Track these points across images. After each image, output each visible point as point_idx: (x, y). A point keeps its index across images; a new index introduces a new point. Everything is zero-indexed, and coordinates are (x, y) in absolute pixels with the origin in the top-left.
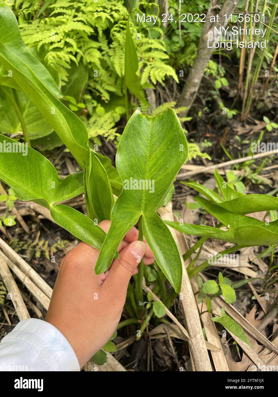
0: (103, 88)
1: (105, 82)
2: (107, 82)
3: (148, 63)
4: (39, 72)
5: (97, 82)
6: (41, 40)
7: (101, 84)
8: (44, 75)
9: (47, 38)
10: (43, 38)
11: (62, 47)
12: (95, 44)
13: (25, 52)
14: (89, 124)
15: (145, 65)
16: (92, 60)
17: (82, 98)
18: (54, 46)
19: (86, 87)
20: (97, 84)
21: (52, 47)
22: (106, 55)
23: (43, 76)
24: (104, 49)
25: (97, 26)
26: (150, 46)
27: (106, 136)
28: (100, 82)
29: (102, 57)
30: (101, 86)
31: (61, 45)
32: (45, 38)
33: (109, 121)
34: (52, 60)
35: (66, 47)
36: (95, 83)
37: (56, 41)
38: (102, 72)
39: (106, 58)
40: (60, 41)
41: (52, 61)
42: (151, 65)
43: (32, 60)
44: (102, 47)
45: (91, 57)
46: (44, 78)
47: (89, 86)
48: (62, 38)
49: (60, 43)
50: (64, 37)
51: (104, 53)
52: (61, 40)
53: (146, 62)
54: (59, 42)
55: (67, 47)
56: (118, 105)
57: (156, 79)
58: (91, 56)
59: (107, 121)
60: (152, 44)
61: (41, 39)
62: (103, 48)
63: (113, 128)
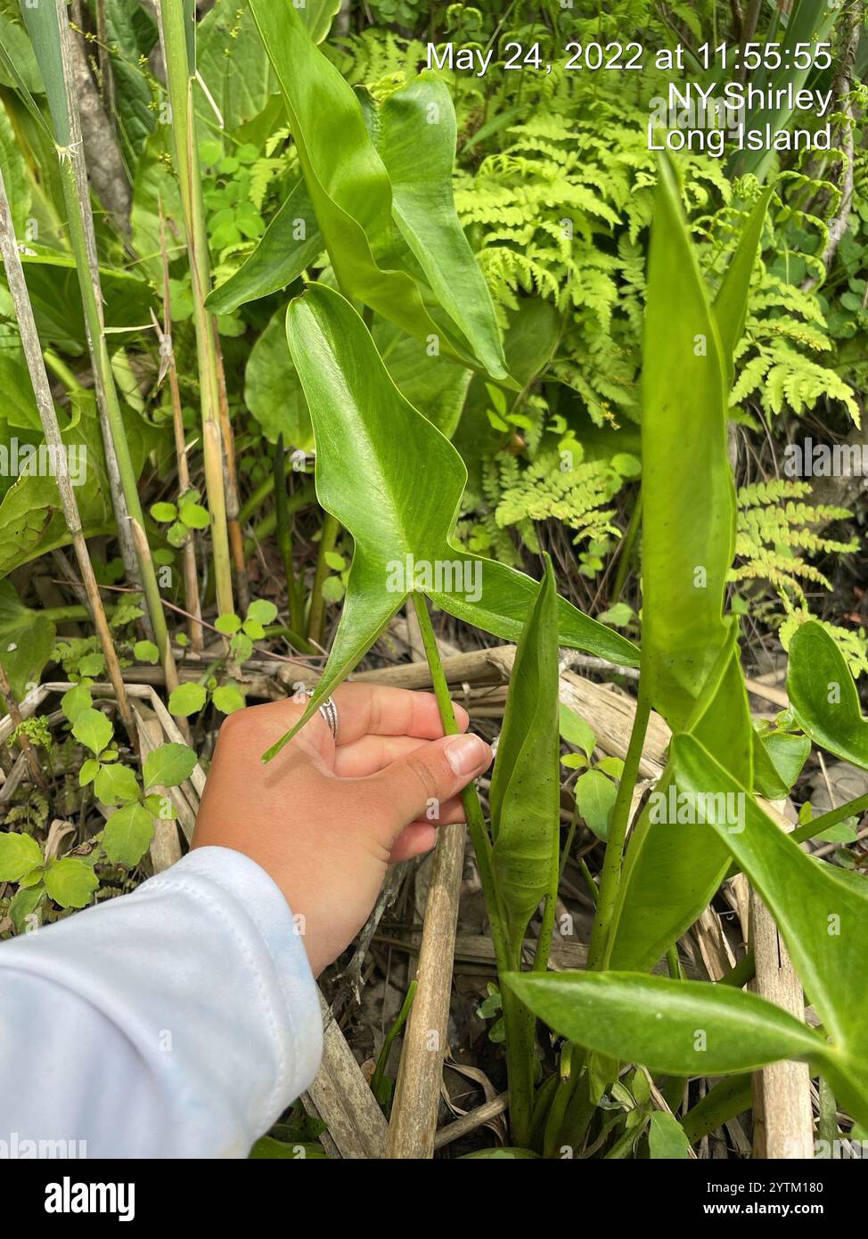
0: (594, 389)
1: (603, 373)
2: (609, 374)
3: (763, 350)
4: (465, 288)
5: (578, 366)
6: (471, 212)
7: (591, 375)
8: (474, 300)
9: (487, 210)
10: (476, 207)
11: (522, 243)
12: (606, 262)
13: (448, 224)
14: (521, 479)
15: (752, 353)
16: (590, 302)
17: (522, 402)
18: (502, 234)
19: (543, 373)
20: (577, 372)
21: (492, 237)
22: (632, 298)
23: (471, 303)
24: (629, 279)
25: (629, 210)
26: (780, 301)
27: (575, 525)
28: (587, 370)
29: (618, 303)
30: (589, 382)
31: (521, 237)
32: (481, 209)
33: (592, 486)
34: (497, 268)
35: (534, 245)
36: (571, 368)
37: (510, 224)
38: (603, 343)
39: (629, 305)
40: (522, 227)
41: (497, 272)
42: (771, 356)
43: (457, 250)
44: (624, 273)
45: (587, 292)
46: (474, 309)
47: (551, 372)
48: (529, 217)
49: (519, 231)
50: (536, 216)
51: (626, 289)
52: (526, 222)
53: (759, 345)
54: (516, 227)
55: (540, 247)
56: (620, 450)
57: (785, 400)
58: (589, 288)
59: (585, 483)
60: (788, 296)
61: (468, 210)
62: (626, 276)
63: (601, 508)
